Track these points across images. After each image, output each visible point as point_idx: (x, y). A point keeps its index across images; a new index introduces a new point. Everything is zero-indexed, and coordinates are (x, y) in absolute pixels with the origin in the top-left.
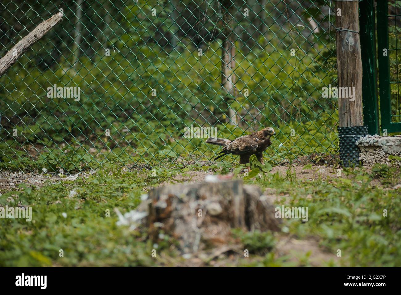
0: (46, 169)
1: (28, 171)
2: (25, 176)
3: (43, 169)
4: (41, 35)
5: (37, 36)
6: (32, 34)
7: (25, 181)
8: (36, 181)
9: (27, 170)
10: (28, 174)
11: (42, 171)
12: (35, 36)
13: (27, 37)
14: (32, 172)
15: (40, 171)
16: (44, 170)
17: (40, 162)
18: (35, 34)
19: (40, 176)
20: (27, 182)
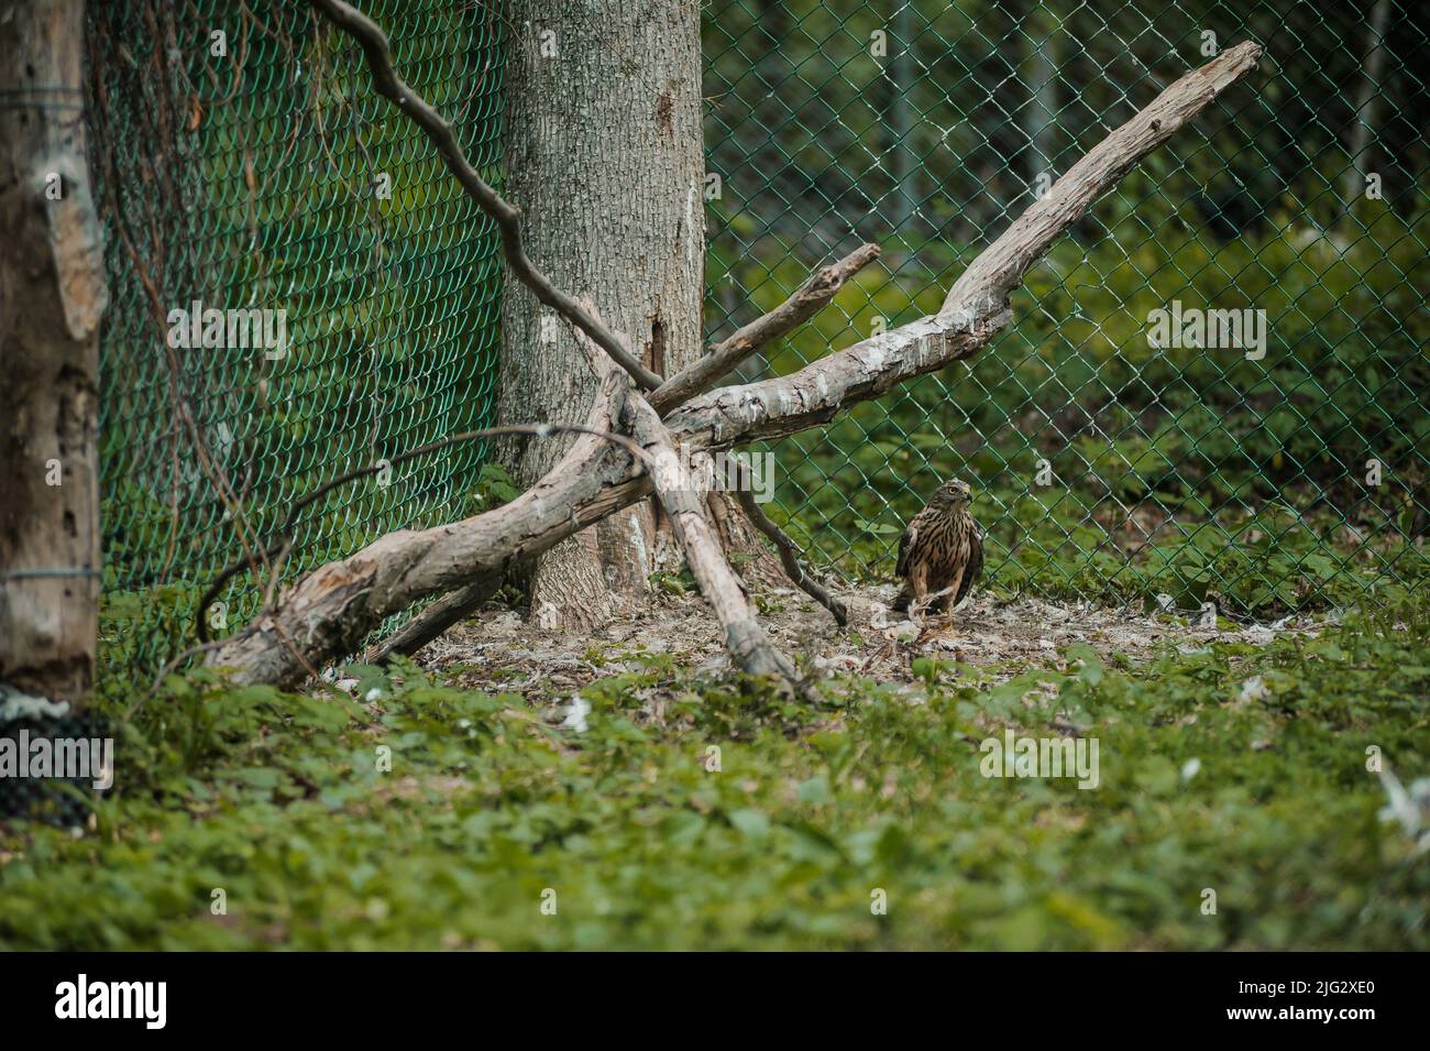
0: (1169, 598)
1: (1107, 601)
2: (1097, 618)
3: (1159, 598)
4: (1177, 121)
5: (1162, 125)
6: (1144, 117)
7: (1096, 638)
8: (1134, 637)
9: (1103, 596)
10: (1109, 611)
11: (1157, 604)
12: (1154, 126)
13: (1128, 126)
14: (1122, 604)
15: (1151, 604)
16: (1165, 600)
17: (1152, 570)
18: (1154, 119)
19: (1150, 623)
20: (1102, 639)
